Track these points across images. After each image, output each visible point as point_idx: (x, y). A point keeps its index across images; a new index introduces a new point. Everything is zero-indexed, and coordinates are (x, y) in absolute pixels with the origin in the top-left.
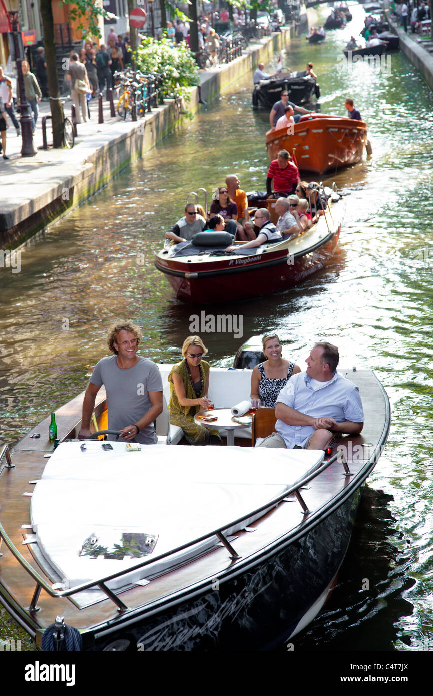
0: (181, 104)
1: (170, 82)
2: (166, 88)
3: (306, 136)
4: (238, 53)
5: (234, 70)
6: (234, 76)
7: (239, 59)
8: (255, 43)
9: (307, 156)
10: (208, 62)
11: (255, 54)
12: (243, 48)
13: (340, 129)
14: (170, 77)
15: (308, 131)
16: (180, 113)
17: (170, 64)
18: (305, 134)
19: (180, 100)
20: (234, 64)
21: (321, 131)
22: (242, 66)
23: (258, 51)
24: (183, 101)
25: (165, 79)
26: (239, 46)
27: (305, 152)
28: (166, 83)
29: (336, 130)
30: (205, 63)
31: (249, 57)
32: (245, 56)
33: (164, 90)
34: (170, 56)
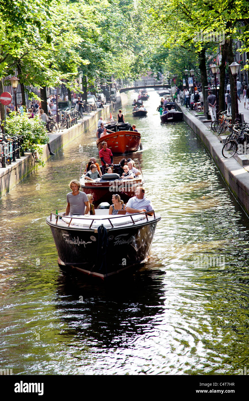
0: (36, 155)
1: (29, 141)
2: (25, 145)
3: (117, 138)
4: (74, 122)
5: (72, 134)
6: (72, 136)
7: (75, 126)
8: (86, 115)
9: (117, 146)
10: (54, 128)
11: (85, 123)
12: (78, 118)
13: (130, 135)
14: (28, 138)
15: (117, 136)
16: (35, 162)
17: (28, 129)
18: (116, 137)
19: (36, 153)
20: (72, 129)
21: (123, 136)
22: (77, 131)
23: (88, 120)
24: (38, 154)
25: (25, 139)
26: (75, 117)
27: (116, 145)
28: (26, 142)
29: (129, 136)
30: (52, 128)
31: (82, 124)
32: (79, 124)
33: (24, 146)
34: (29, 124)
